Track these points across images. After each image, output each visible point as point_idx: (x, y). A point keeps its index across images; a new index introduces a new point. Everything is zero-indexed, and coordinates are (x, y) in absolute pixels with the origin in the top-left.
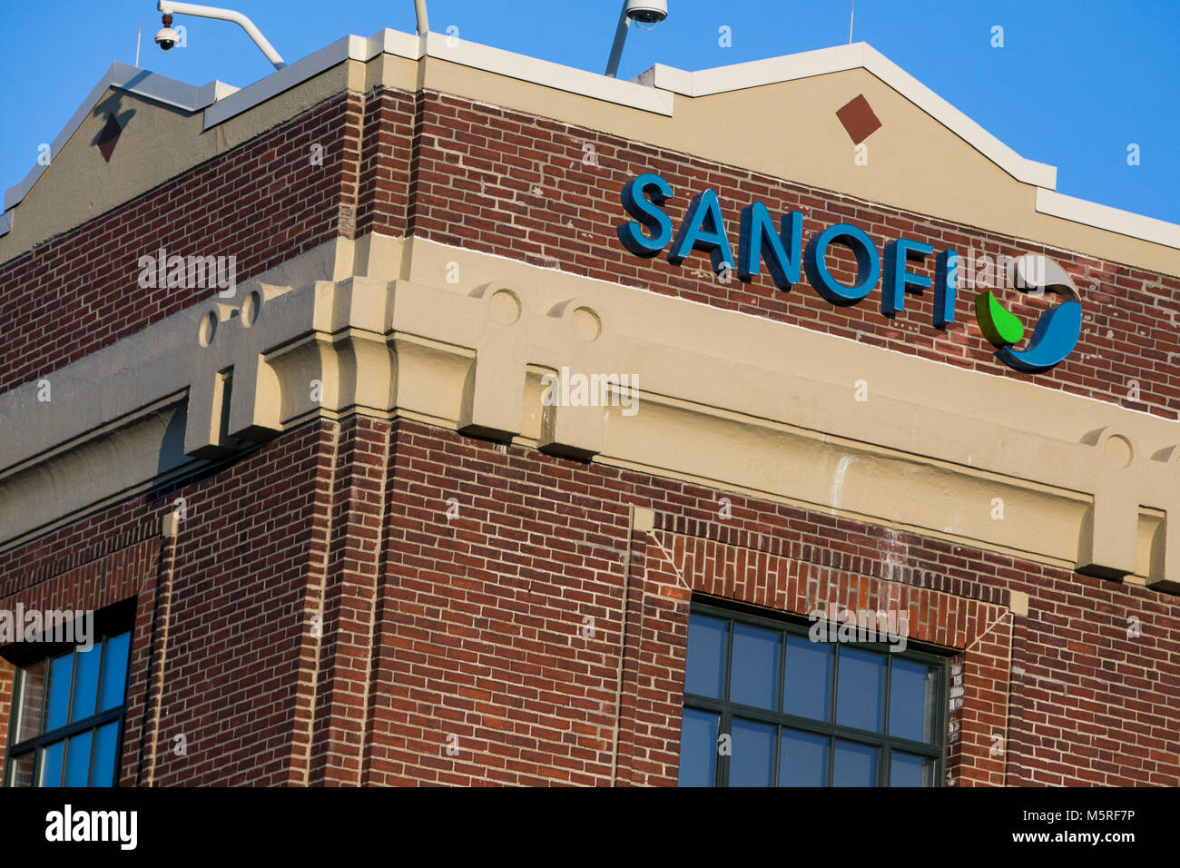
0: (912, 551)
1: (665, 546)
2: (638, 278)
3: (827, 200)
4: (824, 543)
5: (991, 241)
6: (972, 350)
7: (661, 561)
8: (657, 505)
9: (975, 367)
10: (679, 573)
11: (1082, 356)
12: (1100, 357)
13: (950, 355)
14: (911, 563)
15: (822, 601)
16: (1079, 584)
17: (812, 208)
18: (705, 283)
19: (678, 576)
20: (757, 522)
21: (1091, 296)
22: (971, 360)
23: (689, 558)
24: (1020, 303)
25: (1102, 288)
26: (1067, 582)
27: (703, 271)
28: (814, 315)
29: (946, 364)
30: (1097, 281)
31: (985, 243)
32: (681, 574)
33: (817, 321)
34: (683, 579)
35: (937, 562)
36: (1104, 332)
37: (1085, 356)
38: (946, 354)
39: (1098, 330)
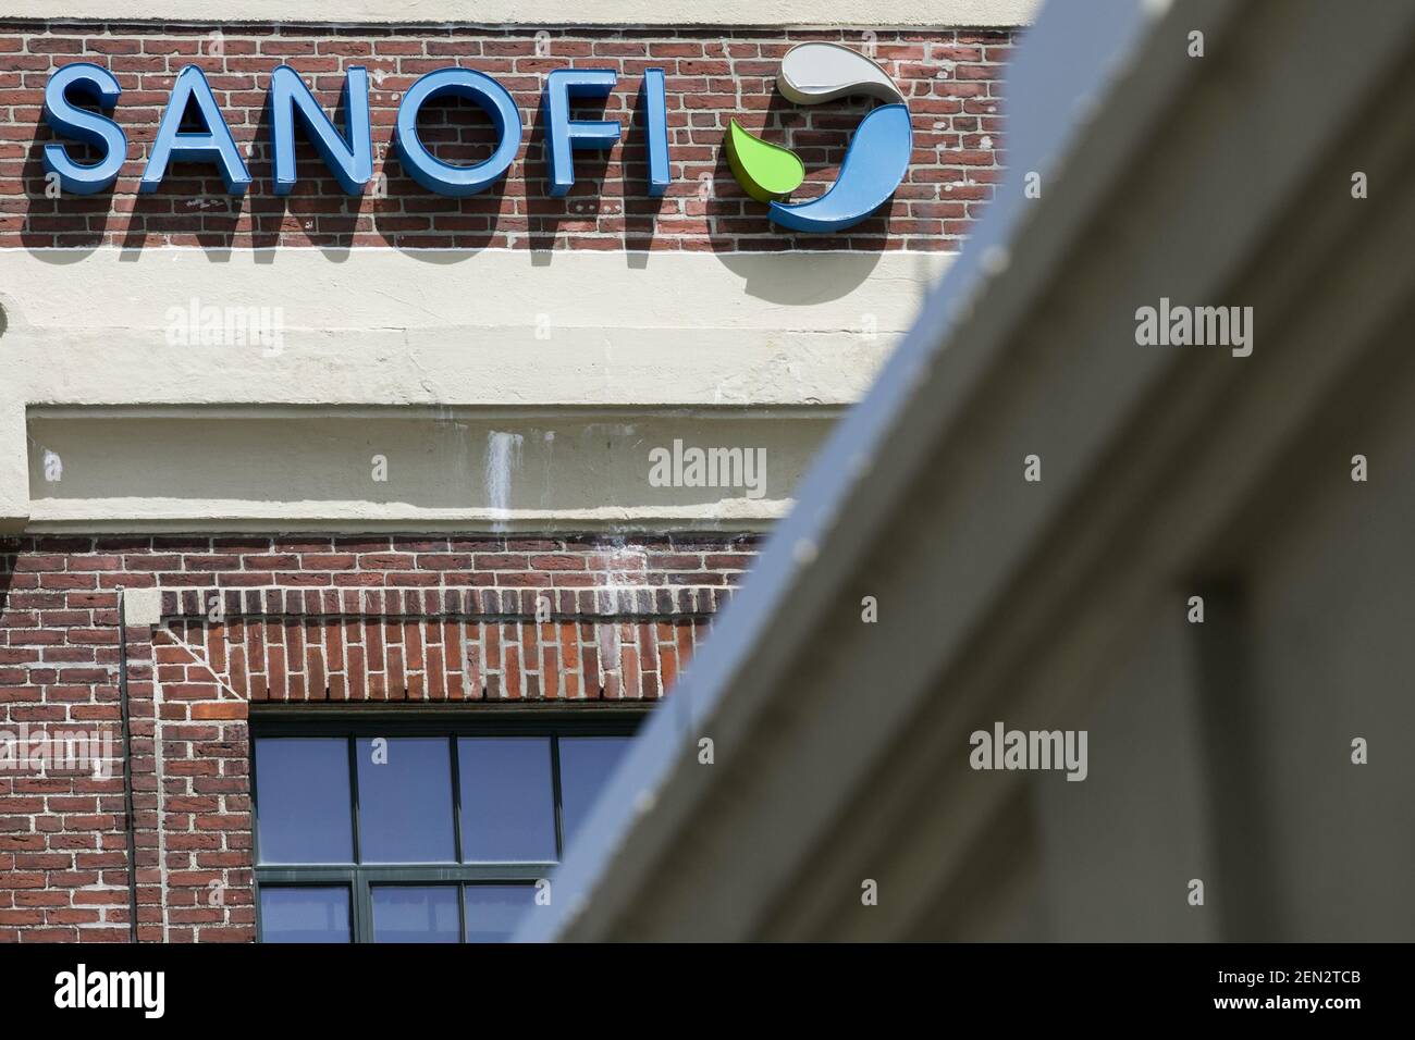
0: (654, 562)
1: (190, 642)
2: (89, 232)
3: (425, 39)
4: (488, 580)
5: (741, 41)
6: (726, 221)
7: (186, 666)
8: (165, 580)
9: (736, 245)
10: (221, 679)
11: (938, 189)
12: (972, 183)
13: (687, 237)
14: (652, 579)
15: (492, 672)
17: (399, 57)
18: (216, 214)
19: (220, 685)
20: (357, 570)
21: (941, 90)
22: (727, 236)
23: (236, 654)
24: (809, 127)
25: (960, 73)
27: (209, 196)
28: (425, 224)
29: (682, 252)
30: (950, 65)
31: (730, 46)
32: (225, 680)
33: (432, 232)
34: (229, 688)
35: (703, 570)
36: (973, 141)
37: (943, 187)
38: (679, 236)
39: (961, 142)
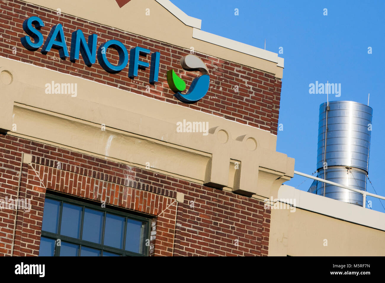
0: (138, 175)
1: (36, 170)
2: (28, 59)
3: (107, 30)
4: (102, 170)
5: (174, 49)
6: (164, 93)
7: (34, 176)
8: (33, 153)
9: (166, 100)
10: (41, 181)
11: (209, 97)
12: (217, 98)
13: (156, 95)
14: (137, 180)
15: (99, 194)
16: (205, 190)
17: (101, 33)
18: (56, 62)
19: (41, 182)
20: (74, 161)
21: (214, 73)
22: (164, 97)
23: (46, 175)
24: (185, 75)
25: (218, 70)
26: (200, 189)
27: (56, 57)
28: (101, 77)
29: (154, 99)
30: (216, 67)
31: (171, 50)
32: (42, 182)
33: (102, 79)
34: (43, 184)
35: (147, 180)
36: (218, 88)
37: (211, 97)
38: (154, 95)
39: (216, 87)
